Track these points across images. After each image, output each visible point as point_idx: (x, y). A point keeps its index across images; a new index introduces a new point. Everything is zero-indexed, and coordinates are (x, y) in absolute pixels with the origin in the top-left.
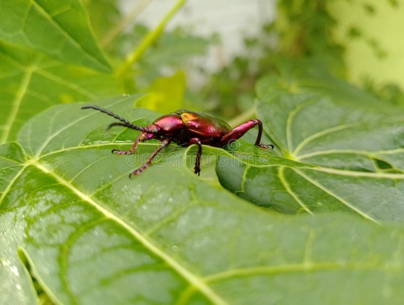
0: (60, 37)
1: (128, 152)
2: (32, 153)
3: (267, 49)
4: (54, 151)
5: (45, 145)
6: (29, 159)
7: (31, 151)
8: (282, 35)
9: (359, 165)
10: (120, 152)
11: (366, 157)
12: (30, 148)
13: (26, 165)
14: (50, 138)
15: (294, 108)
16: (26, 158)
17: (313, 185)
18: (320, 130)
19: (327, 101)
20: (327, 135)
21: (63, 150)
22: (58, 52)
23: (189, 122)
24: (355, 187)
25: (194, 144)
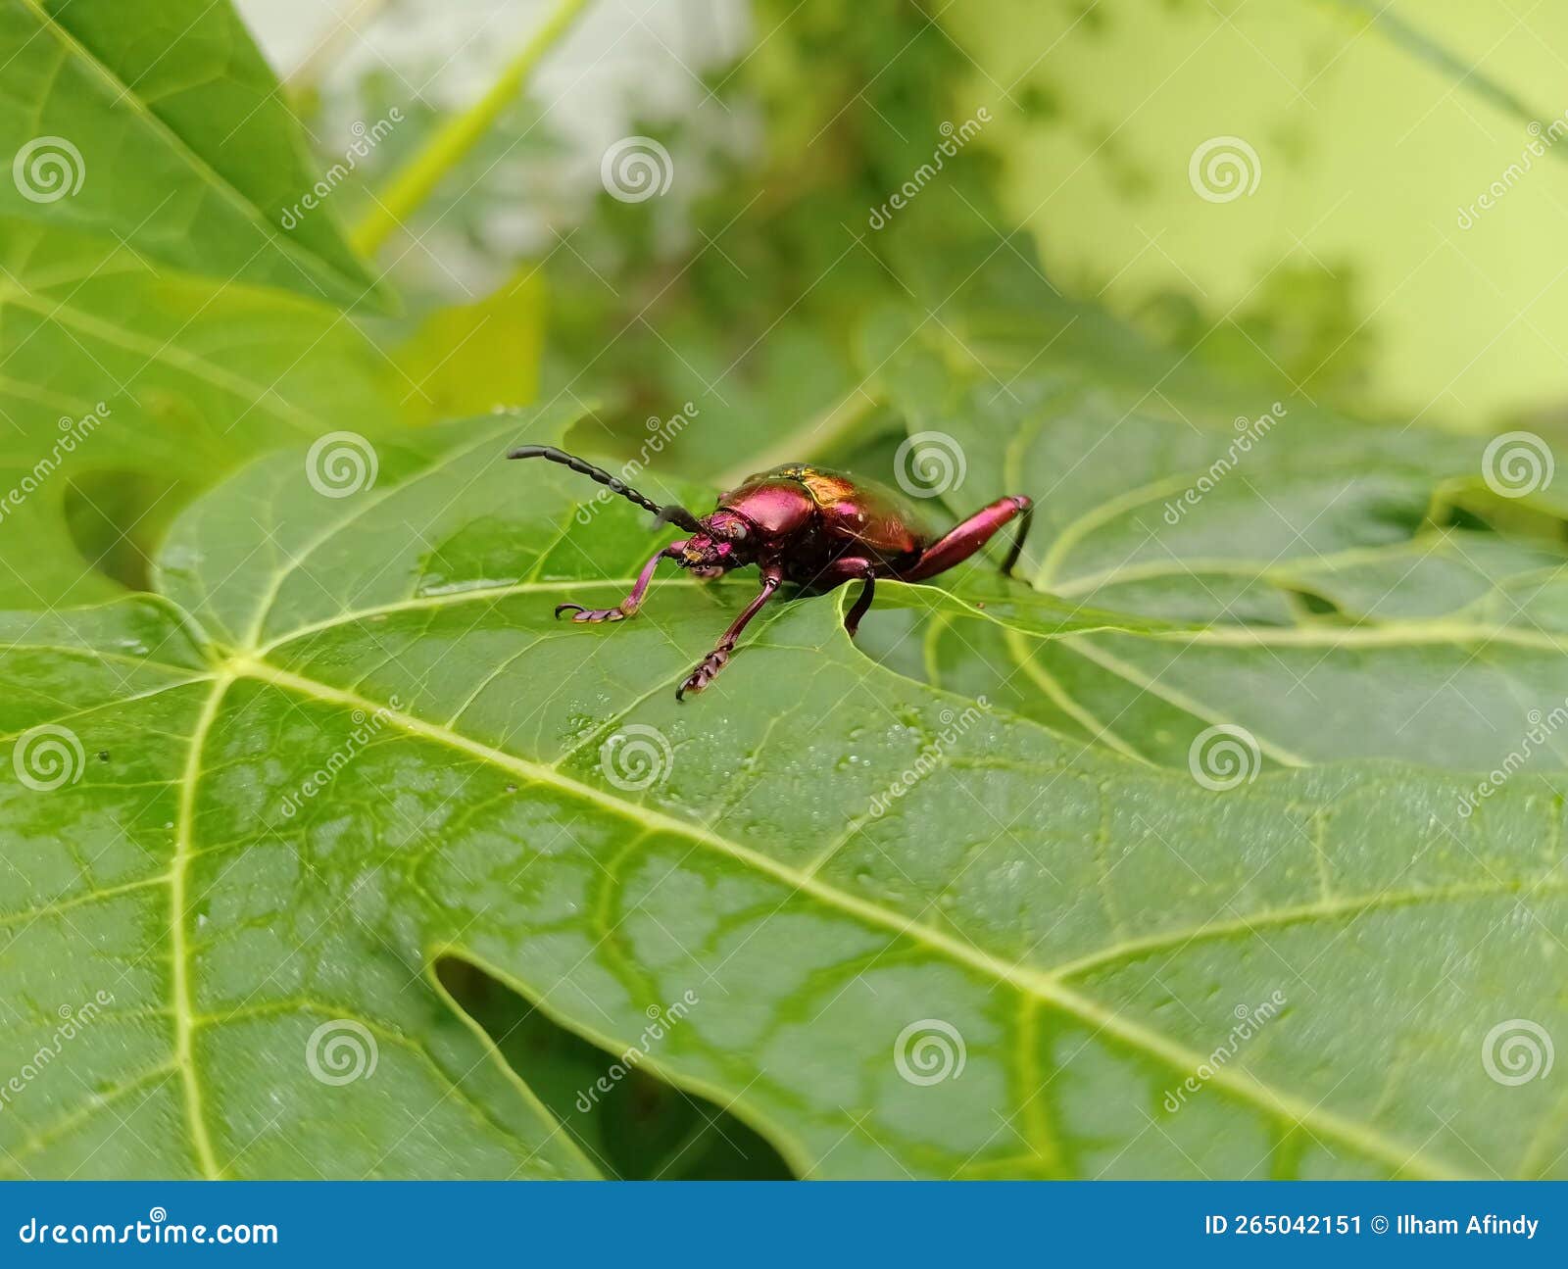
0: (184, 181)
1: (615, 613)
2: (228, 633)
3: (721, 162)
4: (312, 621)
5: (266, 601)
6: (223, 656)
7: (220, 624)
8: (773, 109)
9: (1247, 607)
10: (585, 615)
11: (1262, 583)
12: (213, 614)
13: (222, 677)
14: (279, 576)
15: (1015, 428)
16: (211, 653)
17: (1122, 681)
18: (1100, 499)
19: (1100, 400)
20: (1127, 515)
21: (346, 616)
22: (174, 235)
23: (836, 505)
24: (1248, 678)
25: (852, 576)
